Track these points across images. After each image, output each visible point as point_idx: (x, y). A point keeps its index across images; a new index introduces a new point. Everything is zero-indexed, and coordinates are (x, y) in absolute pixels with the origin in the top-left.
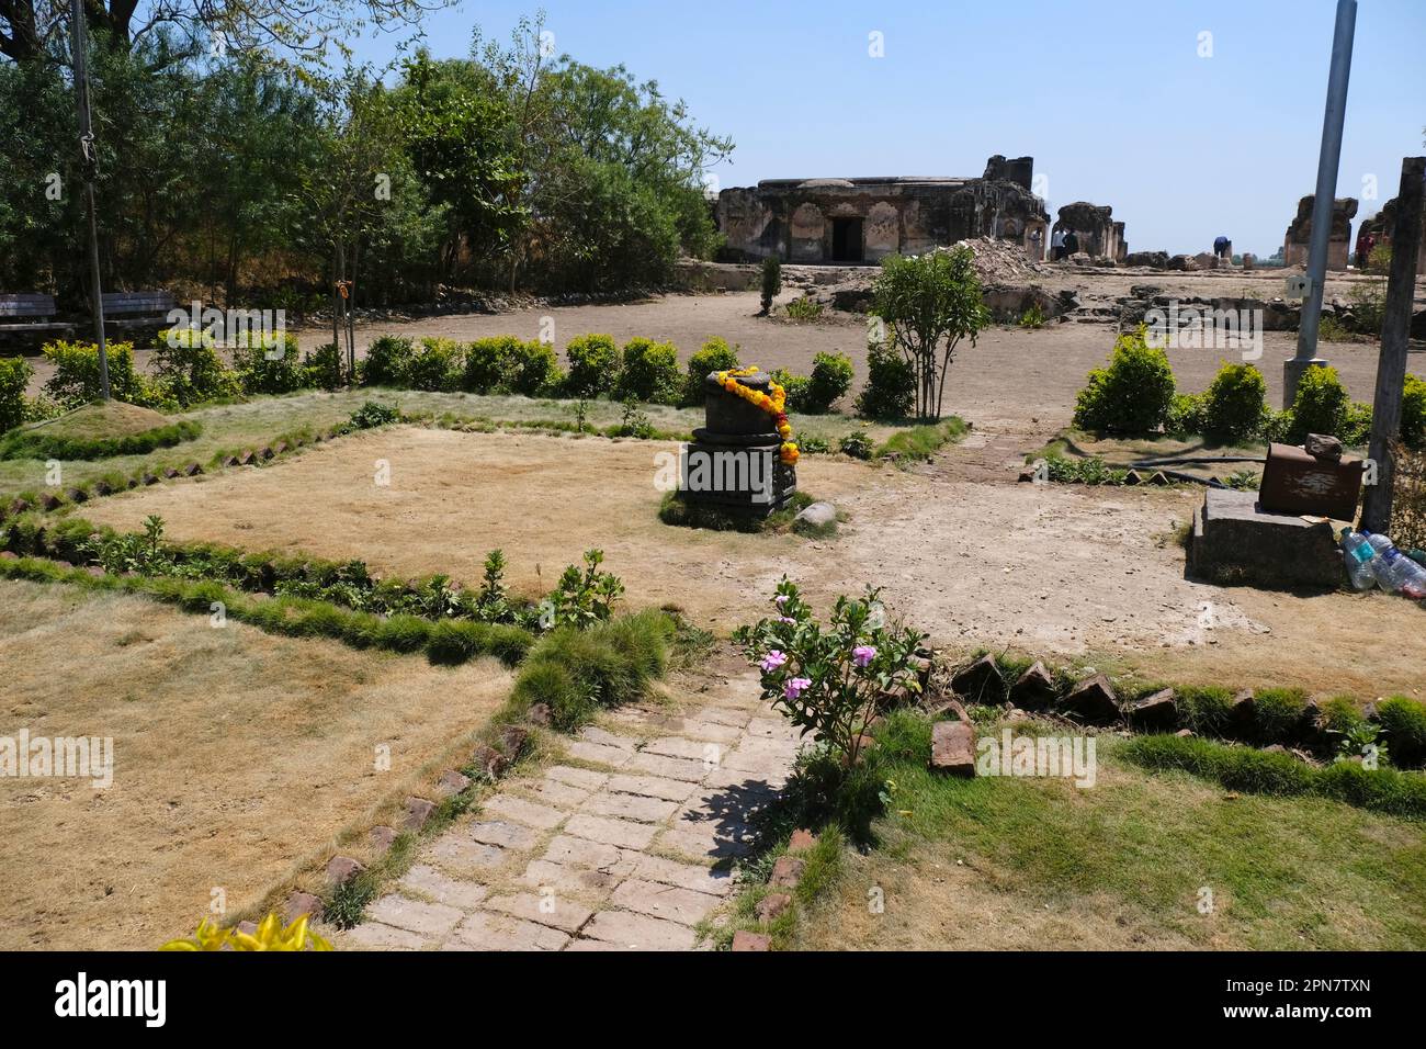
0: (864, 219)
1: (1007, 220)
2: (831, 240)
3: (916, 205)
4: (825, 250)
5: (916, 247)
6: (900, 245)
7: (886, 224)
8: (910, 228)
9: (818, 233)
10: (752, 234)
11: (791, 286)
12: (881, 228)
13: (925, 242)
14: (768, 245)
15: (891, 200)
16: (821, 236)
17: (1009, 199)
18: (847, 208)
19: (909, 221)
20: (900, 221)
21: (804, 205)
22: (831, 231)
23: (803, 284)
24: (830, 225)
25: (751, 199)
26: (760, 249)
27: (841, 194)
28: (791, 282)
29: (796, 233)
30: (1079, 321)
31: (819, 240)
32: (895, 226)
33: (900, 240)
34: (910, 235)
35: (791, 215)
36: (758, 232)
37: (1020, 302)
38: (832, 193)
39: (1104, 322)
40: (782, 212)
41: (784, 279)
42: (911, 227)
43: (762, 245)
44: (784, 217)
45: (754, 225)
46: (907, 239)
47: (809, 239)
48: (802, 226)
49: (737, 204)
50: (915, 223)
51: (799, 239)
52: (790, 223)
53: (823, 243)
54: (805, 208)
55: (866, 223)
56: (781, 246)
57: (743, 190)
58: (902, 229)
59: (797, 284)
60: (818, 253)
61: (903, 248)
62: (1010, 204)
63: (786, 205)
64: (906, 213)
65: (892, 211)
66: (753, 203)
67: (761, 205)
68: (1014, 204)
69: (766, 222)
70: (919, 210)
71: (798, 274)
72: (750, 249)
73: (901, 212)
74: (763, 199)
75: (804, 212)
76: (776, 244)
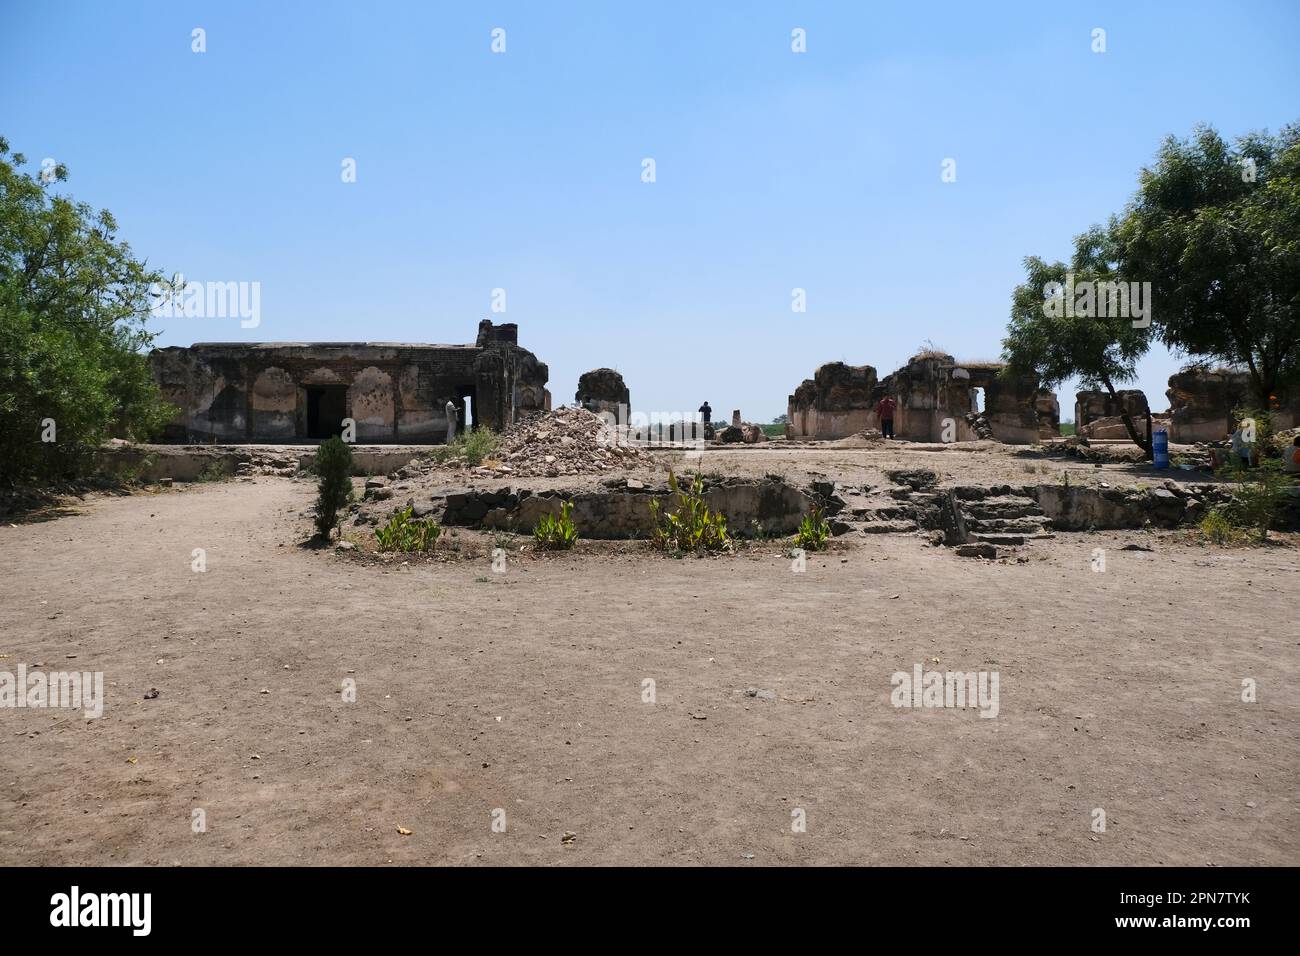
0: (348, 387)
1: (524, 388)
2: (305, 413)
3: (414, 371)
4: (298, 425)
5: (417, 420)
6: (395, 418)
7: (378, 393)
8: (407, 398)
9: (289, 405)
10: (196, 406)
11: (268, 474)
12: (370, 398)
13: (427, 414)
14: (221, 420)
15: (382, 365)
16: (293, 408)
17: (525, 365)
18: (326, 374)
19: (407, 390)
20: (395, 390)
21: (268, 370)
22: (305, 400)
23: (285, 470)
24: (303, 395)
25: (195, 361)
26: (209, 424)
27: (318, 358)
28: (267, 468)
29: (258, 404)
30: (868, 530)
31: (290, 412)
32: (389, 396)
33: (396, 413)
34: (408, 406)
35: (251, 385)
36: (206, 404)
37: (757, 503)
38: (305, 357)
39: (904, 531)
40: (239, 377)
41: (257, 463)
42: (409, 397)
43: (212, 419)
44: (242, 385)
45: (200, 394)
46: (405, 411)
47: (277, 412)
48: (267, 396)
49: (176, 368)
50: (414, 392)
51: (262, 412)
52: (250, 392)
53: (295, 416)
54: (271, 374)
55: (350, 393)
56: (238, 420)
57: (183, 350)
58: (397, 400)
59: (277, 470)
60: (289, 428)
61: (400, 422)
62: (526, 370)
63: (244, 370)
64: (402, 380)
65: (384, 377)
66: (198, 366)
67: (209, 369)
68: (530, 370)
69: (217, 390)
70: (419, 377)
71: (277, 457)
72: (195, 425)
73: (395, 379)
74: (211, 362)
75: (267, 379)
76: (231, 418)
